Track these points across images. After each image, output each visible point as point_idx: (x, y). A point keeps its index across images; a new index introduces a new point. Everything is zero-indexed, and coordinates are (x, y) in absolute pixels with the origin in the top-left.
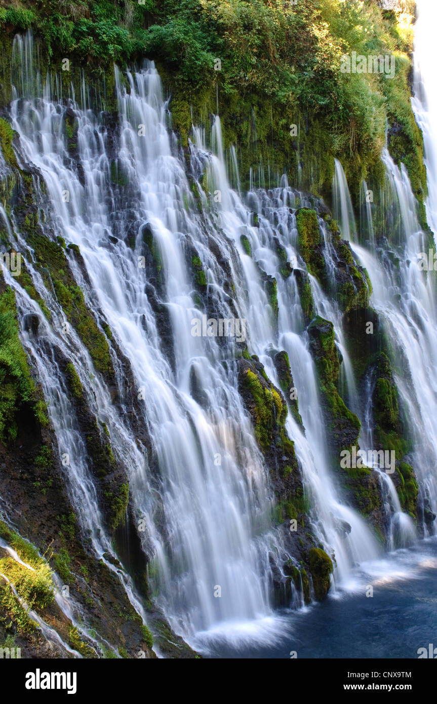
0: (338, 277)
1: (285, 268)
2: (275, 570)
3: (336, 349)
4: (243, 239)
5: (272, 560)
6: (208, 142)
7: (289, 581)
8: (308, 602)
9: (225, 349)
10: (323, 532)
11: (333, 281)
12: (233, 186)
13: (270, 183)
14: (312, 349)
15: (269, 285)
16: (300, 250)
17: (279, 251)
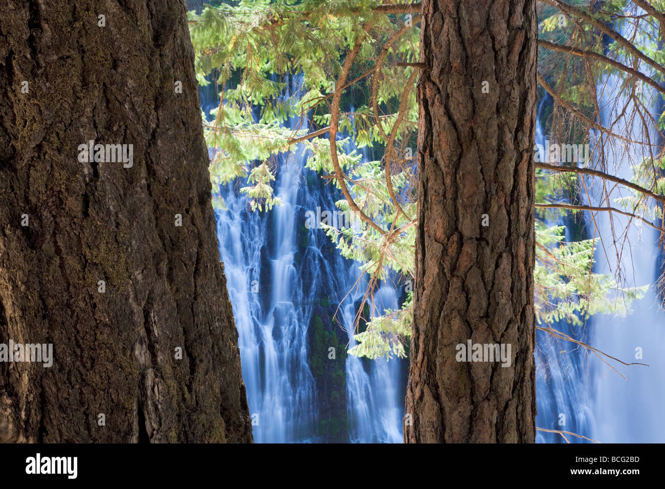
9: (308, 297)
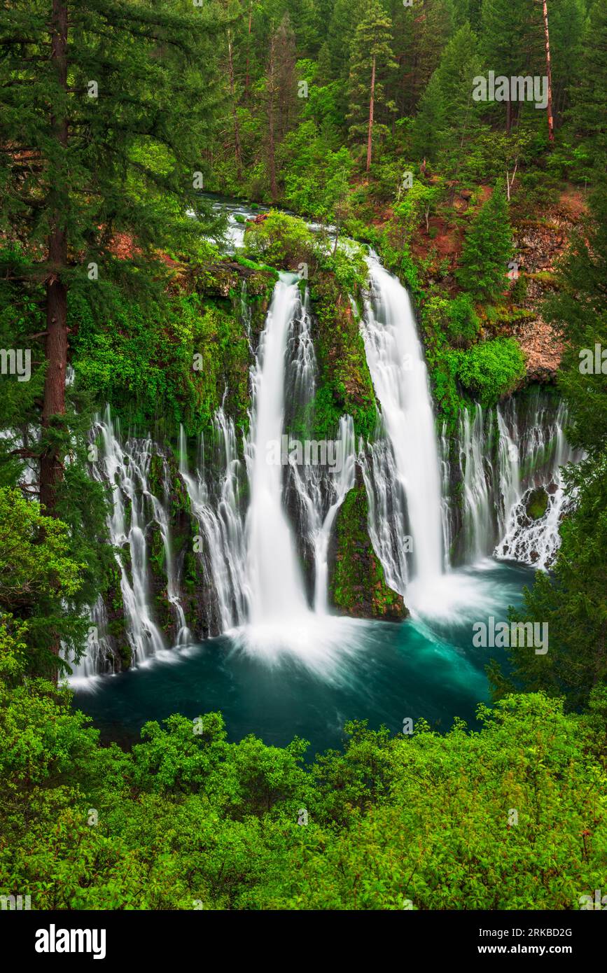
0: (170, 497)
1: (139, 492)
2: (101, 656)
3: (161, 541)
4: (116, 476)
5: (100, 652)
6: (102, 417)
7: (107, 662)
8: (116, 672)
10: (133, 638)
11: (167, 499)
12: (117, 438)
13: (141, 435)
14: (147, 539)
15: (126, 502)
16: (150, 480)
17: (136, 481)
